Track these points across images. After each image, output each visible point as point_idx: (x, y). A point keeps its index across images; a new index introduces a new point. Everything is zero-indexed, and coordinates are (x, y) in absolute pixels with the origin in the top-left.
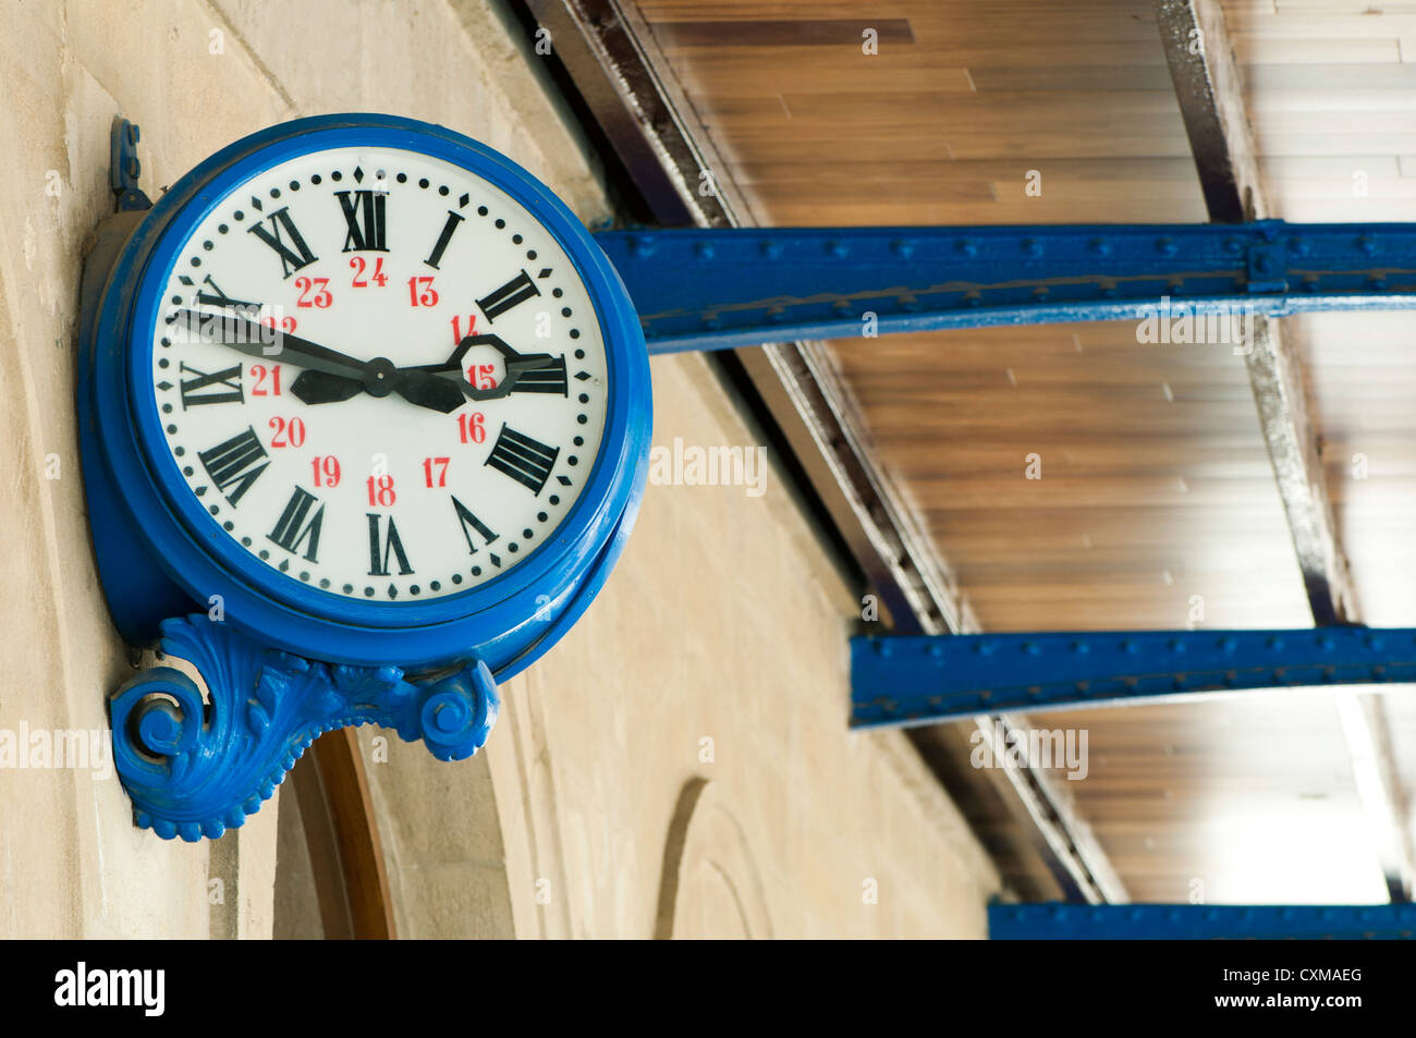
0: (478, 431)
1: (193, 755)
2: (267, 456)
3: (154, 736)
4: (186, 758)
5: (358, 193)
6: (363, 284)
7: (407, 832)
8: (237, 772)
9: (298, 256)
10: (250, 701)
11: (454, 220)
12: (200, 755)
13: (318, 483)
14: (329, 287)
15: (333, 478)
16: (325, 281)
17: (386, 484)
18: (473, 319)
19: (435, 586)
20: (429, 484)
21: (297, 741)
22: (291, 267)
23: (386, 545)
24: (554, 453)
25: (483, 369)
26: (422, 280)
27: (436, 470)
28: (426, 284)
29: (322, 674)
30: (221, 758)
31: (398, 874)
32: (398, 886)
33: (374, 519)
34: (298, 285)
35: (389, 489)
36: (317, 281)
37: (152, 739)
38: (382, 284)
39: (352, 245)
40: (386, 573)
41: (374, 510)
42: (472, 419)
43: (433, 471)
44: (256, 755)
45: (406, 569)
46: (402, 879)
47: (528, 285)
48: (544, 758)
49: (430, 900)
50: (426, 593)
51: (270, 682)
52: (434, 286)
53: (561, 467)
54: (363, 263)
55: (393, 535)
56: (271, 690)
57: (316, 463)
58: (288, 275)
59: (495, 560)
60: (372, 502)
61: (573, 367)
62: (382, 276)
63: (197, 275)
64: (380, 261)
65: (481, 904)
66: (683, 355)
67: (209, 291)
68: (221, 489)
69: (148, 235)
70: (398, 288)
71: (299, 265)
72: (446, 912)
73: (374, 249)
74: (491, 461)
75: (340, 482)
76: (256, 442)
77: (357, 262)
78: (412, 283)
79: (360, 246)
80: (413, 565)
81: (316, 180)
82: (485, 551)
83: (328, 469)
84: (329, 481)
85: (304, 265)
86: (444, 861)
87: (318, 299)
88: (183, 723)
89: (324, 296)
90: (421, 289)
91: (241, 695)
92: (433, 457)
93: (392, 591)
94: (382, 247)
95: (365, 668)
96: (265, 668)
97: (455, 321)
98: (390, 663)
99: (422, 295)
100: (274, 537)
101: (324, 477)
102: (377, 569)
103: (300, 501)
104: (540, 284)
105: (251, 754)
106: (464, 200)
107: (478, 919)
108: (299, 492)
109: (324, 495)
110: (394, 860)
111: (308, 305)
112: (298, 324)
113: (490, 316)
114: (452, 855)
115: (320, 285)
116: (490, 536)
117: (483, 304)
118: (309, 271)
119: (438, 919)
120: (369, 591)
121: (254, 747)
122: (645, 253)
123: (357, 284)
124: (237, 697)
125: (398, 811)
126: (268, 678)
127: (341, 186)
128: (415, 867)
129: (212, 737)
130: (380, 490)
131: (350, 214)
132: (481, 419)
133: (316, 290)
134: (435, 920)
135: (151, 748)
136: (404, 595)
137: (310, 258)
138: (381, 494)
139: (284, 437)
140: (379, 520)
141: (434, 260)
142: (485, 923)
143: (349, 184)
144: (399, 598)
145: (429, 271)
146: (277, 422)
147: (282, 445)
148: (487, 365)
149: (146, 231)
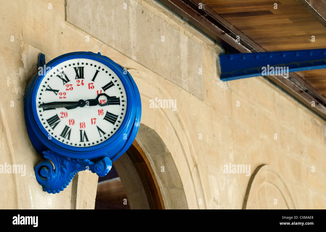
0: (102, 113)
1: (51, 177)
2: (60, 119)
3: (43, 174)
4: (50, 178)
5: (78, 67)
6: (79, 85)
7: (163, 182)
8: (61, 180)
9: (66, 80)
10: (62, 166)
11: (97, 72)
12: (52, 177)
13: (70, 124)
14: (72, 86)
15: (73, 123)
16: (72, 85)
17: (83, 124)
18: (101, 91)
19: (93, 143)
20: (92, 123)
21: (73, 174)
22: (65, 83)
23: (83, 136)
24: (117, 116)
25: (103, 101)
26: (91, 84)
27: (94, 121)
28: (92, 84)
29: (74, 161)
30: (57, 178)
31: (163, 191)
32: (163, 193)
33: (81, 131)
34: (66, 86)
35: (84, 125)
36: (70, 85)
37: (42, 174)
38: (83, 85)
39: (77, 78)
40: (83, 141)
41: (81, 129)
42: (101, 111)
43: (93, 121)
44: (64, 177)
45: (87, 140)
46: (164, 192)
47: (112, 84)
48: (196, 166)
49: (170, 196)
50: (91, 145)
51: (65, 163)
52: (93, 85)
53: (119, 119)
54: (79, 81)
55: (85, 134)
56: (65, 164)
57: (70, 120)
58: (64, 84)
59: (105, 138)
60: (81, 128)
61: (121, 99)
62: (83, 83)
63: (46, 85)
64: (82, 81)
65: (180, 196)
66: (257, 77)
67: (48, 88)
68: (51, 126)
69: (36, 78)
70: (86, 85)
71: (66, 82)
72: (173, 198)
73: (81, 78)
74: (105, 119)
75: (74, 124)
76: (58, 117)
77: (78, 81)
78: (89, 84)
79: (78, 78)
80: (89, 139)
81: (70, 65)
82: (103, 136)
83: (72, 122)
84: (72, 124)
85: (67, 82)
86: (171, 188)
87: (70, 89)
88: (49, 171)
89: (71, 88)
90: (91, 86)
91: (60, 165)
92: (93, 118)
93: (85, 145)
94: (83, 78)
95: (82, 160)
96: (64, 160)
97: (98, 92)
98: (86, 159)
99: (91, 87)
100: (61, 135)
101: (71, 123)
102: (82, 141)
103: (67, 128)
104: (115, 83)
105: (63, 176)
106: (99, 68)
107: (180, 200)
108: (66, 126)
109: (71, 127)
110: (162, 188)
111: (68, 90)
112: (66, 94)
113: (104, 90)
114: (173, 187)
115: (71, 86)
116: (104, 133)
117: (103, 88)
118: (69, 83)
119: (172, 199)
120: (80, 145)
121: (64, 175)
122: (231, 59)
123: (78, 85)
124: (59, 166)
125: (161, 178)
126: (65, 162)
127: (75, 66)
128: (166, 189)
129: (55, 174)
130: (82, 125)
131: (76, 72)
132: (103, 110)
133: (70, 87)
134: (171, 200)
135: (42, 176)
136: (87, 145)
137: (69, 81)
138: (83, 126)
139: (63, 116)
140: (82, 131)
141: (93, 80)
142: (181, 200)
143: (76, 66)
144: (86, 146)
145: (92, 82)
146: (62, 113)
147: (63, 117)
148: (104, 100)
149: (36, 77)
